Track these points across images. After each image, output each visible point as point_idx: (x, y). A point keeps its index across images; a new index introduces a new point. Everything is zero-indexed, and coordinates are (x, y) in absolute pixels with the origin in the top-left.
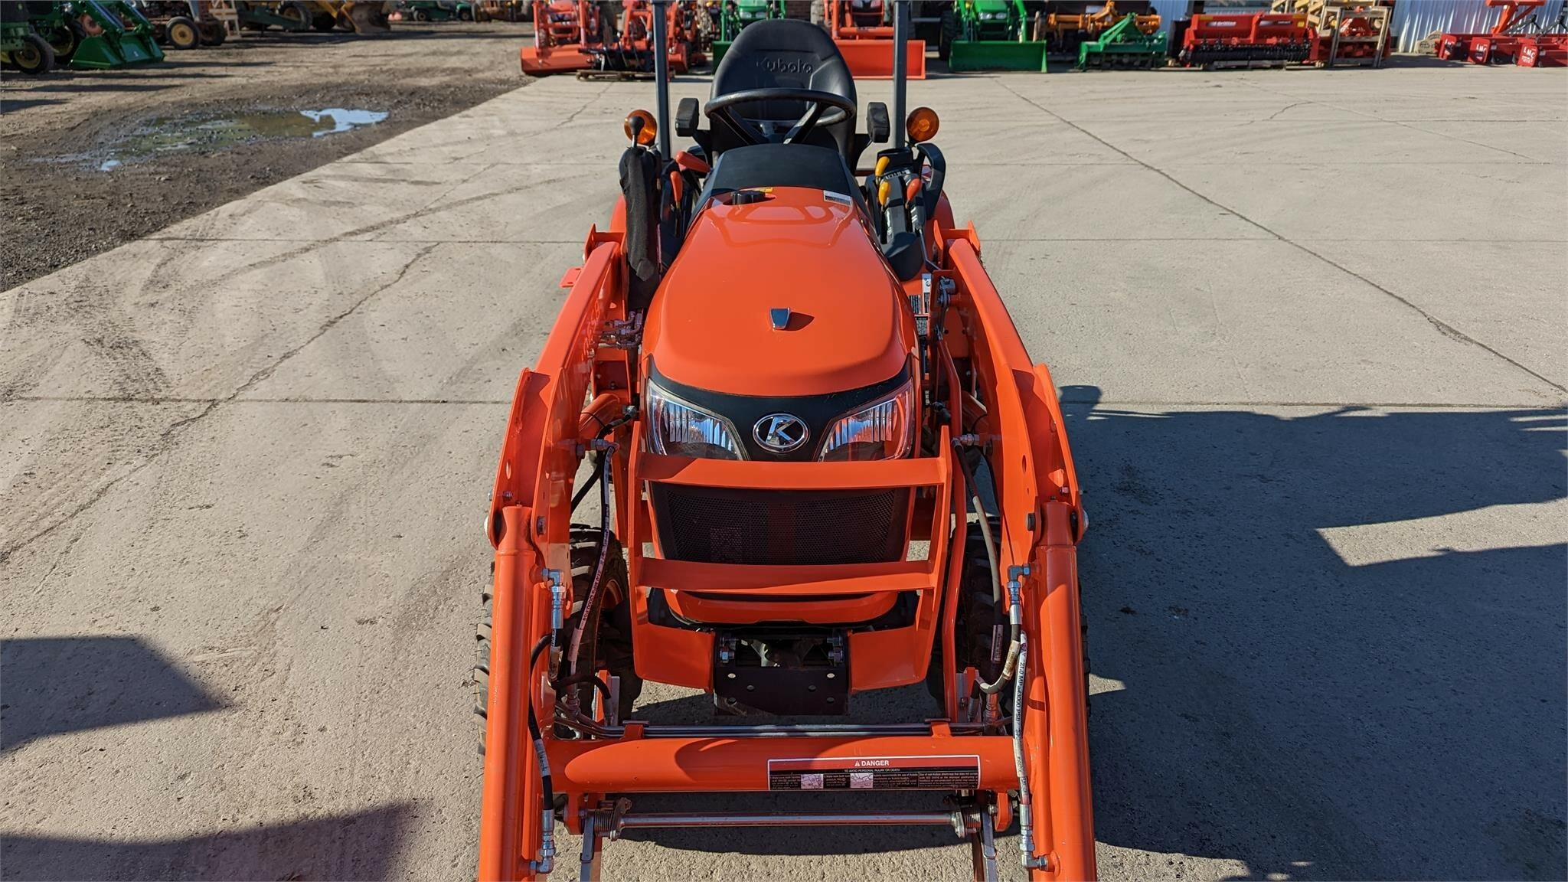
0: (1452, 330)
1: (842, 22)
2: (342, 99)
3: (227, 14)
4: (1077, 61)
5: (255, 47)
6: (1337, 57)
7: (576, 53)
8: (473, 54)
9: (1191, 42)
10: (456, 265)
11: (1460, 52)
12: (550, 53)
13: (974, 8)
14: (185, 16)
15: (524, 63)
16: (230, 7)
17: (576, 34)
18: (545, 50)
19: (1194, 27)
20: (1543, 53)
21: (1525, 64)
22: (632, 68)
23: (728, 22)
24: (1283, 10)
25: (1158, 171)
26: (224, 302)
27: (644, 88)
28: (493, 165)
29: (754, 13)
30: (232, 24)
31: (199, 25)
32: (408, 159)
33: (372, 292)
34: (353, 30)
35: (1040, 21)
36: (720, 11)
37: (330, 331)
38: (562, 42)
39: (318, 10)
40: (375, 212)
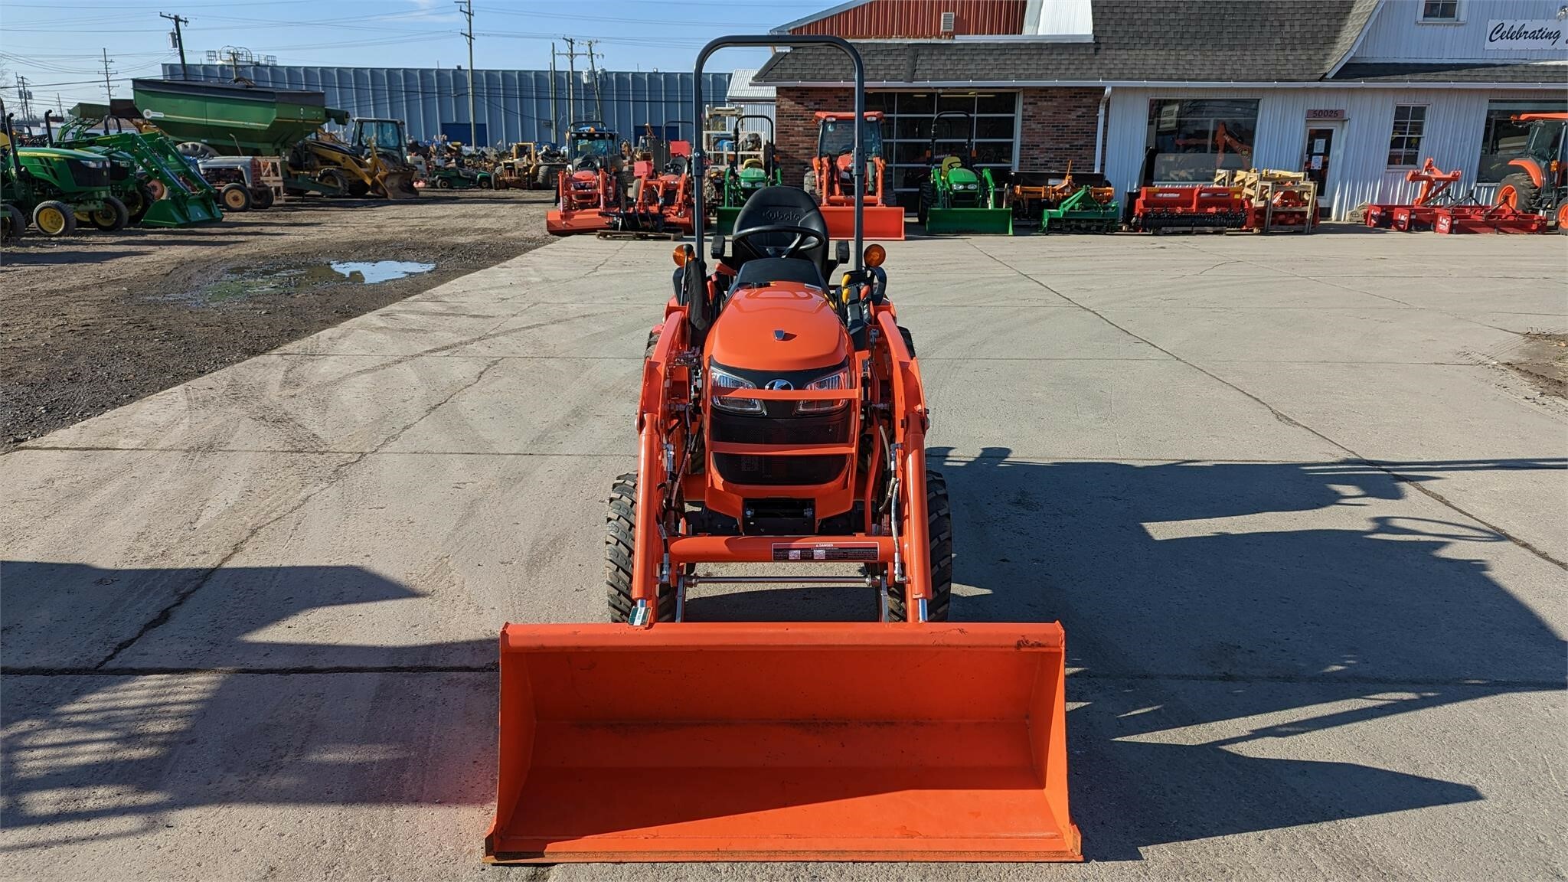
0: (1287, 418)
1: (831, 191)
2: (393, 253)
3: (274, 181)
4: (1041, 226)
5: (300, 210)
6: (1272, 224)
7: (597, 216)
8: (499, 217)
9: (1141, 210)
10: (520, 373)
11: (1385, 220)
12: (573, 216)
13: (948, 180)
14: (238, 182)
15: (549, 224)
16: (277, 175)
17: (596, 199)
18: (568, 213)
19: (1143, 198)
20: (1456, 222)
21: (1442, 232)
22: (646, 229)
23: (730, 190)
24: (1224, 185)
25: (1093, 312)
26: (347, 396)
27: (657, 246)
28: (535, 304)
29: (753, 183)
30: (278, 190)
31: (250, 189)
32: (462, 299)
33: (458, 389)
34: (386, 196)
35: (1008, 191)
36: (723, 182)
37: (433, 413)
38: (583, 206)
39: (354, 178)
40: (447, 337)
